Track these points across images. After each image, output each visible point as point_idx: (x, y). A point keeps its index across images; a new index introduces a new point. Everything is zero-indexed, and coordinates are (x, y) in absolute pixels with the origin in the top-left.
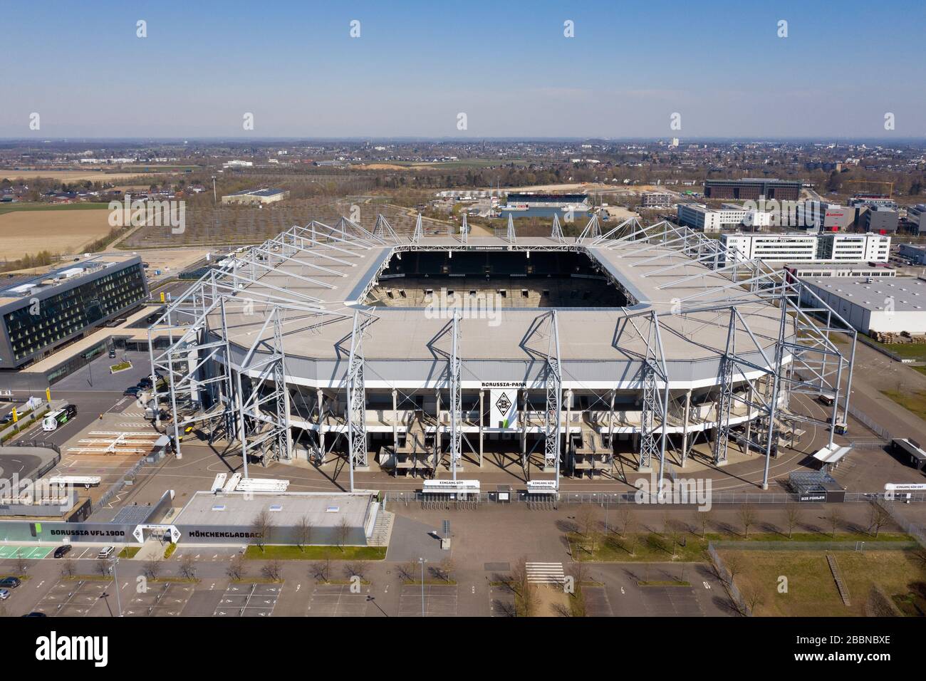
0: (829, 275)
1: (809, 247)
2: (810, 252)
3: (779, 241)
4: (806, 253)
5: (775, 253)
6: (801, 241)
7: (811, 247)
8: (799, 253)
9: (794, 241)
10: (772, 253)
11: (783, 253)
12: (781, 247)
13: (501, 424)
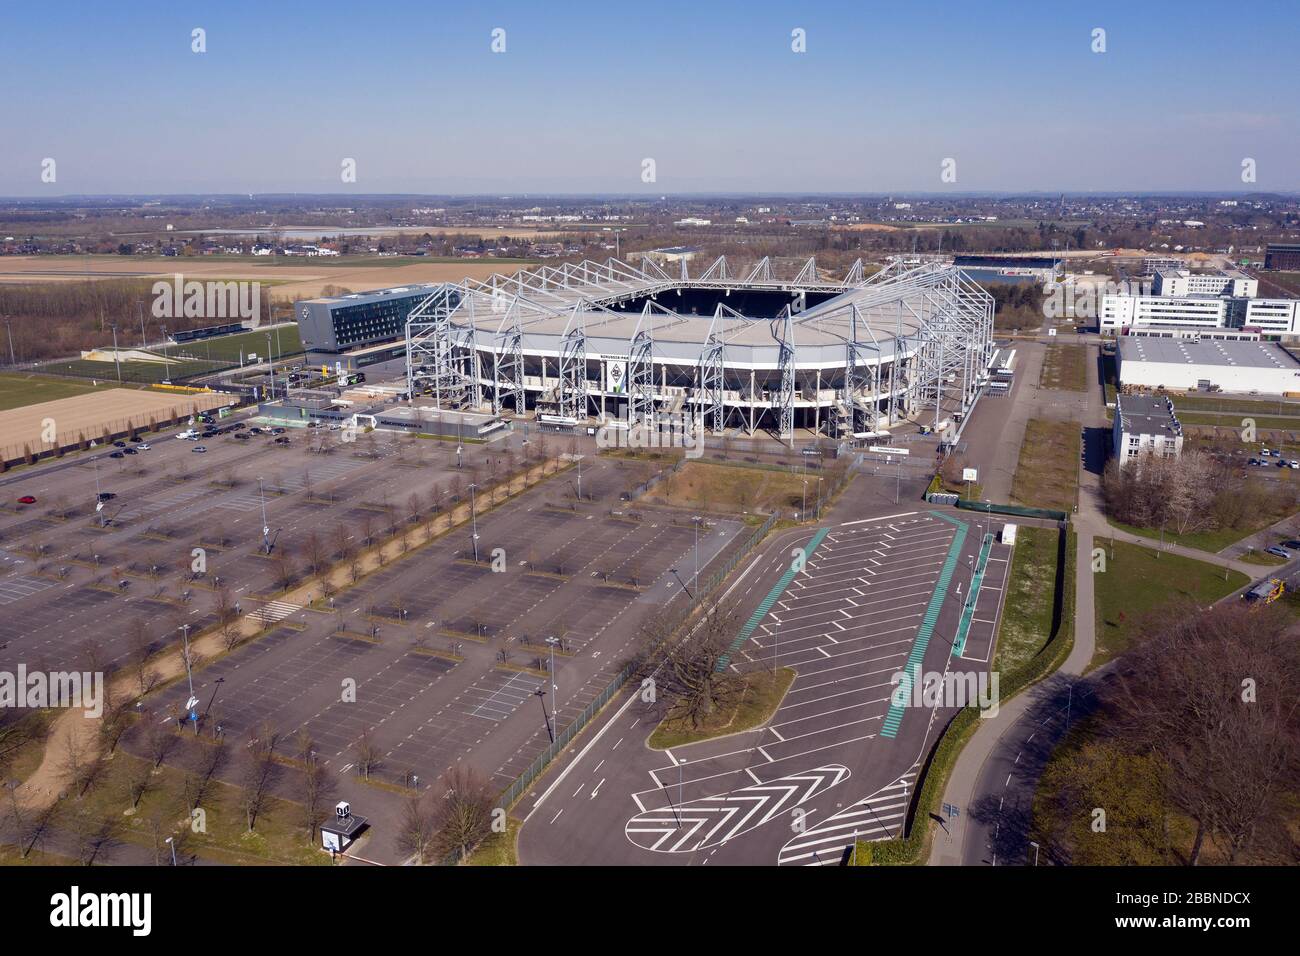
0: (1170, 336)
1: (1212, 312)
2: (1215, 320)
3: (1171, 304)
4: (1208, 319)
5: (1167, 318)
6: (1202, 305)
7: (1215, 313)
8: (1199, 319)
9: (1193, 305)
10: (1162, 318)
11: (1176, 318)
12: (1174, 311)
13: (615, 389)
